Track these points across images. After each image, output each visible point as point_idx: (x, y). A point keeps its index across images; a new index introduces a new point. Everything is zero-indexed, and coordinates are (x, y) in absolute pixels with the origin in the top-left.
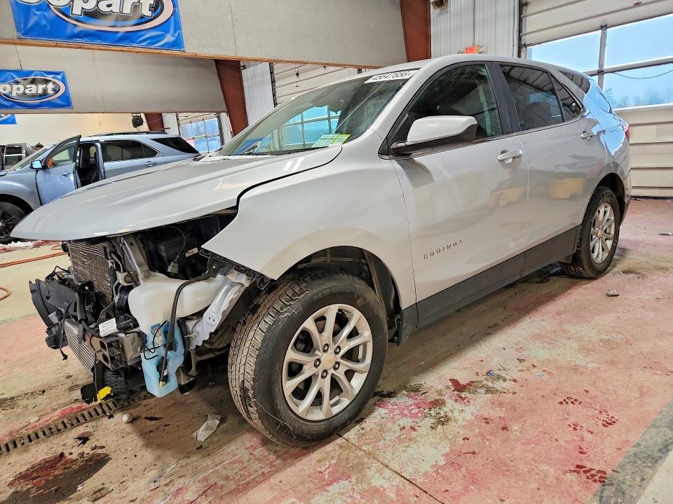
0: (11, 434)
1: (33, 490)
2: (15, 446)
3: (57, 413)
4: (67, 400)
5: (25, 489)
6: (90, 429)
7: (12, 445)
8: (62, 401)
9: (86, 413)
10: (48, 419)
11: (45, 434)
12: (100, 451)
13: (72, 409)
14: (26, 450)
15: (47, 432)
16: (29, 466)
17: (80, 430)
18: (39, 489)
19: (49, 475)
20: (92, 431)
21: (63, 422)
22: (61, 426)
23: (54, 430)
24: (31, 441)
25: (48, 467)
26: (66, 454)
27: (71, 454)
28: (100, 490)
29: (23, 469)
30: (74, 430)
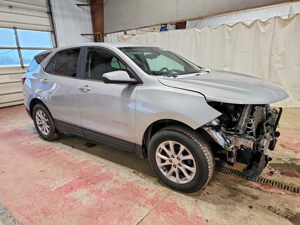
0: (294, 195)
1: (295, 170)
2: (295, 189)
3: (271, 190)
4: (264, 193)
5: (297, 172)
6: (267, 175)
7: (296, 191)
8: (266, 195)
9: (262, 182)
10: (277, 191)
11: (282, 185)
12: (270, 167)
13: (265, 188)
14: (291, 184)
15: (280, 186)
16: (293, 178)
17: (269, 178)
18: (293, 170)
19: (288, 171)
20: (266, 174)
21: (272, 185)
22: (274, 184)
23: (278, 185)
24: (288, 187)
25: (287, 174)
26: (280, 173)
27: (278, 172)
28: (279, 160)
29: (295, 178)
30: (271, 179)
